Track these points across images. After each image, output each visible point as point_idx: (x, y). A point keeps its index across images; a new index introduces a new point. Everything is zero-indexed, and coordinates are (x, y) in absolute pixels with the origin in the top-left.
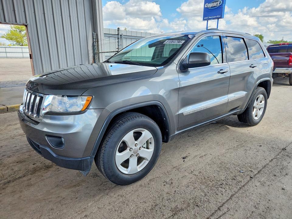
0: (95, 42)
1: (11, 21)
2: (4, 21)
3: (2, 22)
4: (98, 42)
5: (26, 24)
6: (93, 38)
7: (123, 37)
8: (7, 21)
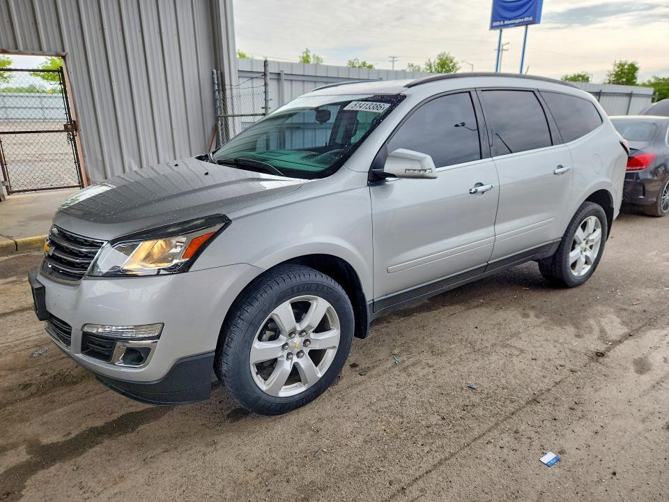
0: (219, 90)
1: (29, 47)
2: (14, 46)
3: (10, 51)
4: (224, 90)
5: (64, 54)
6: (214, 83)
7: (283, 77)
8: (21, 48)
